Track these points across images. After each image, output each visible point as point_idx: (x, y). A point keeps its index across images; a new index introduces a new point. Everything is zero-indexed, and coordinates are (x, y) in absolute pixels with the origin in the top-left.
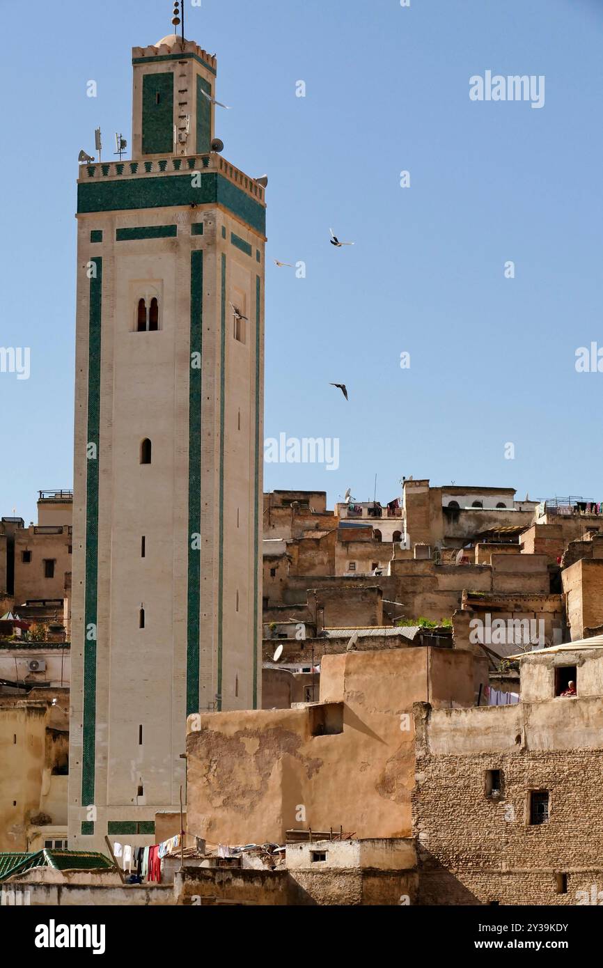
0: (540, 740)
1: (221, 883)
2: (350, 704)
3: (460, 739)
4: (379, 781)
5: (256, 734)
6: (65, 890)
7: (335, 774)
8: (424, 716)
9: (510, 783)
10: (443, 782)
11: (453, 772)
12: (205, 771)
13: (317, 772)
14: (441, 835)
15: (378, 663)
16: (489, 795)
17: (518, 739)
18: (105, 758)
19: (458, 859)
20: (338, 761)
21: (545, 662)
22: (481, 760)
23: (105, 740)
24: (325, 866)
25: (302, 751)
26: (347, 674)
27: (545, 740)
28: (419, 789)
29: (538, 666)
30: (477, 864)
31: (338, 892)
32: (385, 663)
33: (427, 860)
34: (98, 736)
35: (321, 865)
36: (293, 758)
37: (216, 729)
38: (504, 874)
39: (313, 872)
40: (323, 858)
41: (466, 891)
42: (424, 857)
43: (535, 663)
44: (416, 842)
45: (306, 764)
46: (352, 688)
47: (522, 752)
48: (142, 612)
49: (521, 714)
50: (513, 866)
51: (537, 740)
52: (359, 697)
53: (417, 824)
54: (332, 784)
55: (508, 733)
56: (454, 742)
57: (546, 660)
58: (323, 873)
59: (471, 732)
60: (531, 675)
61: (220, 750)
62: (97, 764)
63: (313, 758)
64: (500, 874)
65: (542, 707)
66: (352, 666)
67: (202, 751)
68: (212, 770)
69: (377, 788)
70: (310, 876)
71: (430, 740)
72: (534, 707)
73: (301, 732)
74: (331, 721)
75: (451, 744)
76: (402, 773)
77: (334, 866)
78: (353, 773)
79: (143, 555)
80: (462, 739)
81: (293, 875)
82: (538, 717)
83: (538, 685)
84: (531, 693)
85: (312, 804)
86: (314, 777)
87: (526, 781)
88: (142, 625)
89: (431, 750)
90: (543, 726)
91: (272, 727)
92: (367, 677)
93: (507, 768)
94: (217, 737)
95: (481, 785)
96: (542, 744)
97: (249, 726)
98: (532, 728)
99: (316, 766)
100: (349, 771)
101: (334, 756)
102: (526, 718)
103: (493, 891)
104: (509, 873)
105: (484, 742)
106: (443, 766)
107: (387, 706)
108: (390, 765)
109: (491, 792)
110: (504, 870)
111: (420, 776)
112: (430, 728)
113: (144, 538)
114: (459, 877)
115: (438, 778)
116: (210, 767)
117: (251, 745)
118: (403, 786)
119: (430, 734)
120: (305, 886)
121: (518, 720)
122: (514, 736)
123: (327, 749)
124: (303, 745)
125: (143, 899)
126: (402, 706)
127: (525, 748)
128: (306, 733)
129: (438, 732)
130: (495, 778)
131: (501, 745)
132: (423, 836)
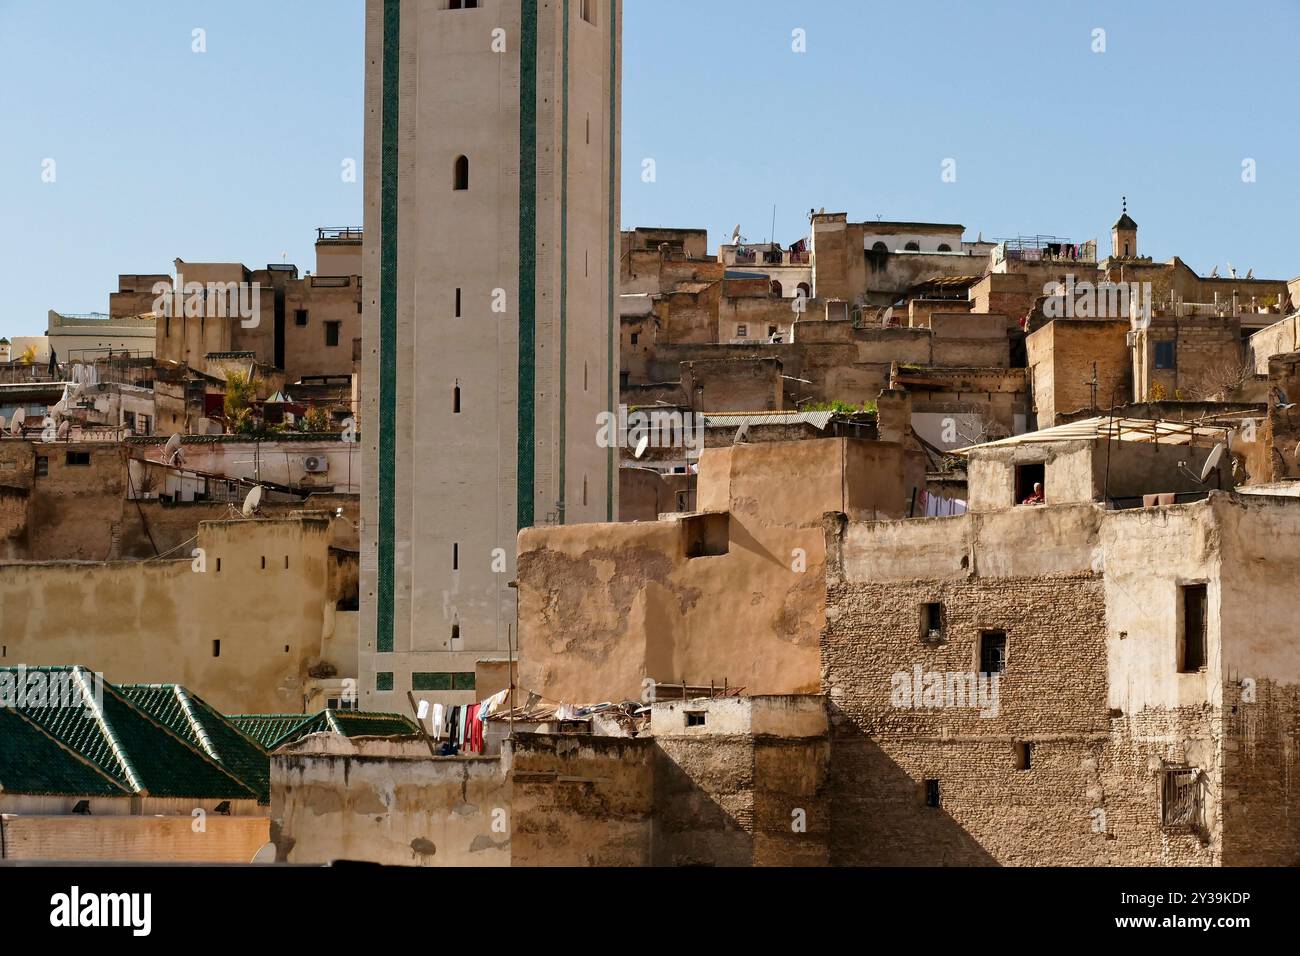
0: (994, 563)
1: (564, 754)
2: (737, 515)
3: (886, 562)
4: (776, 618)
5: (611, 555)
6: (354, 763)
7: (718, 608)
8: (838, 531)
9: (954, 621)
10: (864, 620)
11: (876, 606)
12: (542, 605)
13: (694, 606)
14: (860, 691)
15: (775, 459)
16: (924, 637)
17: (965, 561)
18: (408, 588)
19: (882, 723)
20: (722, 591)
21: (1001, 458)
22: (915, 590)
23: (408, 563)
24: (704, 732)
25: (674, 578)
26: (734, 474)
27: (1000, 563)
28: (830, 629)
29: (992, 463)
30: (910, 729)
31: (722, 766)
32: (785, 460)
33: (842, 724)
34: (399, 559)
35: (699, 731)
36: (660, 587)
37: (557, 549)
38: (945, 743)
39: (688, 740)
40: (702, 721)
41: (893, 766)
42: (837, 720)
43: (989, 458)
44: (827, 701)
45: (678, 595)
46: (741, 493)
47: (970, 580)
48: (457, 391)
49: (969, 528)
50: (957, 732)
51: (990, 564)
52: (751, 506)
53: (828, 676)
54: (713, 623)
55: (951, 553)
56: (879, 565)
57: (1003, 455)
58: (701, 742)
59: (902, 552)
60: (983, 475)
61: (562, 576)
62: (397, 596)
63: (688, 586)
64: (941, 743)
65: (998, 518)
66: (740, 464)
67: (539, 577)
68: (552, 603)
69: (774, 628)
70: (684, 744)
71: (846, 563)
72: (986, 519)
73: (671, 552)
74: (712, 538)
75: (874, 568)
76: (808, 607)
77: (715, 732)
78: (742, 609)
79: (458, 314)
80: (889, 561)
81: (661, 744)
82: (992, 532)
83: (993, 488)
84: (982, 499)
85: (687, 647)
86: (689, 612)
87: (975, 619)
88: (457, 409)
89: (848, 577)
90: (999, 544)
91: (632, 545)
92: (759, 478)
93: (949, 601)
94: (558, 559)
95: (914, 623)
96: (997, 568)
97: (602, 544)
98: (984, 547)
99: (693, 597)
100: (736, 605)
101: (716, 585)
102: (976, 533)
103: (930, 767)
104: (952, 742)
105: (919, 566)
106: (863, 598)
107: (788, 517)
108: (791, 597)
109: (928, 634)
110: (945, 737)
111: (833, 611)
112: (845, 546)
113: (458, 291)
114: (885, 747)
115: (856, 614)
116: (549, 599)
117: (604, 569)
118: (808, 625)
119: (846, 555)
120: (677, 759)
121: (965, 535)
122: (959, 559)
123: (707, 575)
124: (675, 569)
125: (459, 775)
126: (808, 517)
127: (974, 574)
128: (678, 553)
129: (856, 552)
130: (934, 614)
131: (942, 569)
132: (836, 692)
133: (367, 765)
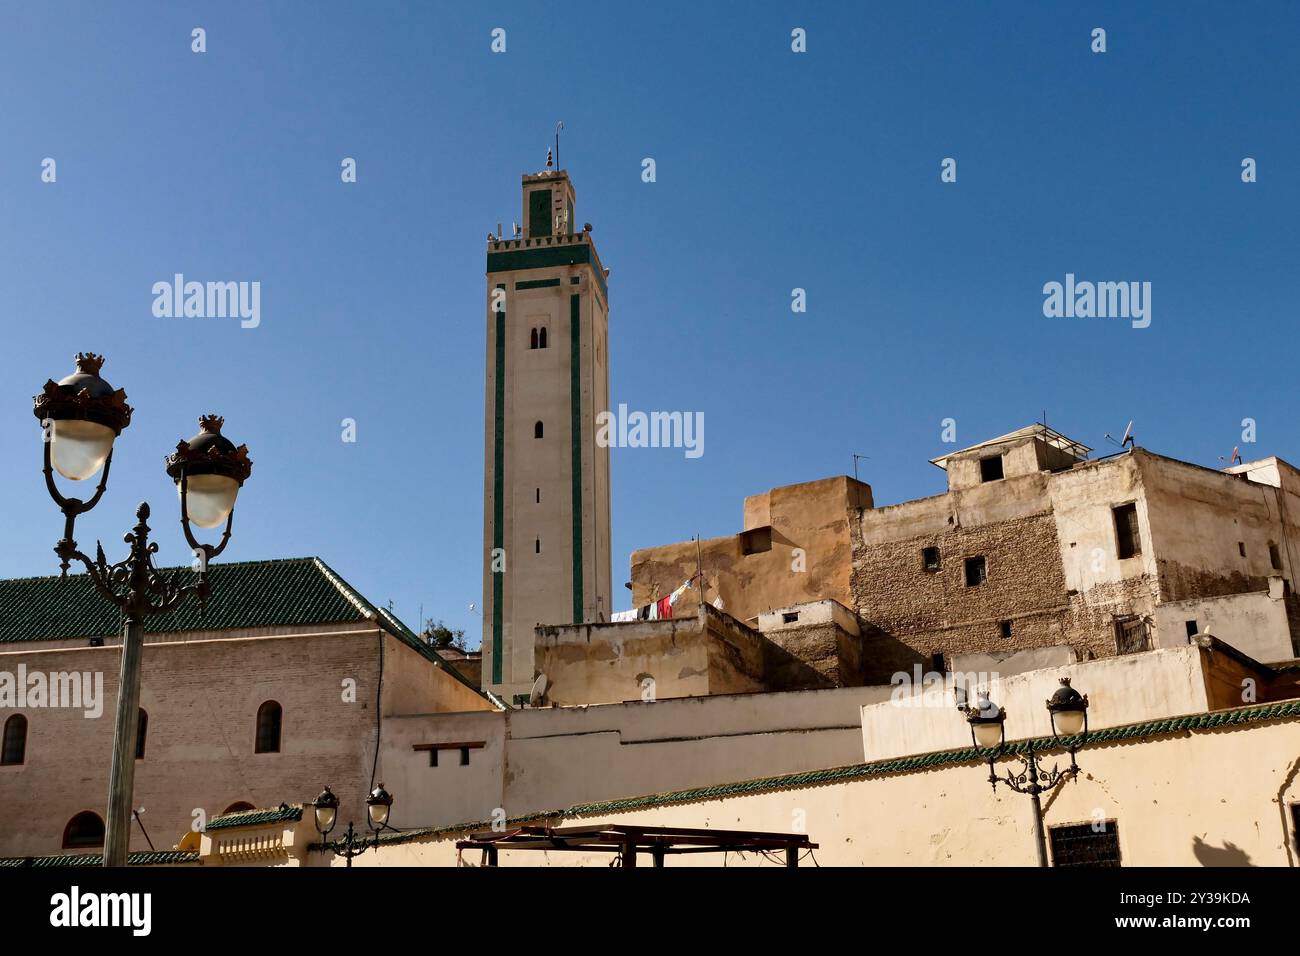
0: (971, 517)
1: (726, 625)
2: (776, 527)
3: (893, 530)
4: (806, 583)
5: (693, 559)
6: (594, 629)
7: (766, 582)
8: (858, 516)
9: (946, 557)
10: (881, 565)
11: (889, 556)
12: (649, 594)
13: (750, 583)
14: (881, 608)
15: (799, 494)
16: (926, 570)
17: (951, 520)
18: (511, 648)
19: (899, 625)
20: (768, 573)
21: (970, 457)
22: (916, 542)
23: (510, 635)
24: (798, 625)
25: (736, 568)
26: (772, 504)
27: (977, 517)
28: (856, 574)
29: (964, 462)
30: (919, 625)
31: (814, 643)
32: (806, 493)
33: (869, 630)
34: (505, 632)
35: (795, 625)
36: (727, 574)
37: (657, 560)
38: (946, 630)
39: (788, 631)
40: (796, 619)
41: (909, 649)
42: (865, 628)
43: (961, 459)
44: (857, 616)
45: (739, 577)
46: (778, 514)
47: (955, 530)
48: (538, 542)
49: (952, 500)
50: (955, 622)
51: (969, 518)
52: (785, 521)
53: (857, 602)
54: (764, 592)
55: (941, 517)
56: (888, 532)
57: (975, 455)
58: (797, 630)
59: (905, 521)
60: (958, 469)
61: (661, 575)
62: (504, 653)
63: (746, 572)
64: (942, 630)
65: (972, 491)
66: (776, 498)
67: (646, 578)
68: (655, 592)
69: (804, 589)
70: (784, 634)
71: (864, 535)
72: (963, 493)
73: (734, 553)
74: (756, 545)
75: (885, 534)
76: (828, 575)
77: (807, 623)
78: (783, 581)
79: (538, 502)
80: (896, 528)
81: (768, 636)
82: (968, 500)
83: (965, 476)
84: (959, 483)
85: (747, 607)
86: (747, 587)
87: (961, 553)
88: (538, 551)
89: (866, 543)
90: (975, 506)
91: (708, 551)
92: (790, 505)
93: (941, 545)
94: (658, 567)
95: (918, 561)
96: (974, 520)
97: (687, 554)
98: (963, 509)
99: (749, 578)
100: (778, 579)
101: (764, 569)
102: (958, 501)
103: (936, 646)
104: (951, 628)
105: (917, 528)
106: (879, 553)
107: (810, 524)
108: (815, 570)
109: (927, 567)
110: (946, 626)
111: (858, 564)
112: (864, 524)
113: (538, 490)
114: (902, 639)
115: (874, 562)
116: (653, 590)
117: (690, 569)
118: (828, 585)
119: (864, 529)
120: (780, 643)
121: (950, 504)
122: (947, 519)
123: (758, 564)
124: (737, 563)
125: (669, 630)
126: (824, 523)
127: (959, 526)
128: (739, 553)
129: (872, 527)
130: (931, 555)
131: (935, 527)
132: (863, 611)
133: (603, 629)
